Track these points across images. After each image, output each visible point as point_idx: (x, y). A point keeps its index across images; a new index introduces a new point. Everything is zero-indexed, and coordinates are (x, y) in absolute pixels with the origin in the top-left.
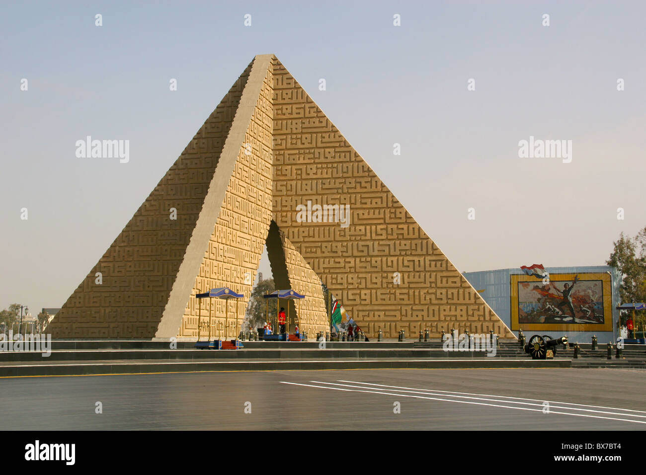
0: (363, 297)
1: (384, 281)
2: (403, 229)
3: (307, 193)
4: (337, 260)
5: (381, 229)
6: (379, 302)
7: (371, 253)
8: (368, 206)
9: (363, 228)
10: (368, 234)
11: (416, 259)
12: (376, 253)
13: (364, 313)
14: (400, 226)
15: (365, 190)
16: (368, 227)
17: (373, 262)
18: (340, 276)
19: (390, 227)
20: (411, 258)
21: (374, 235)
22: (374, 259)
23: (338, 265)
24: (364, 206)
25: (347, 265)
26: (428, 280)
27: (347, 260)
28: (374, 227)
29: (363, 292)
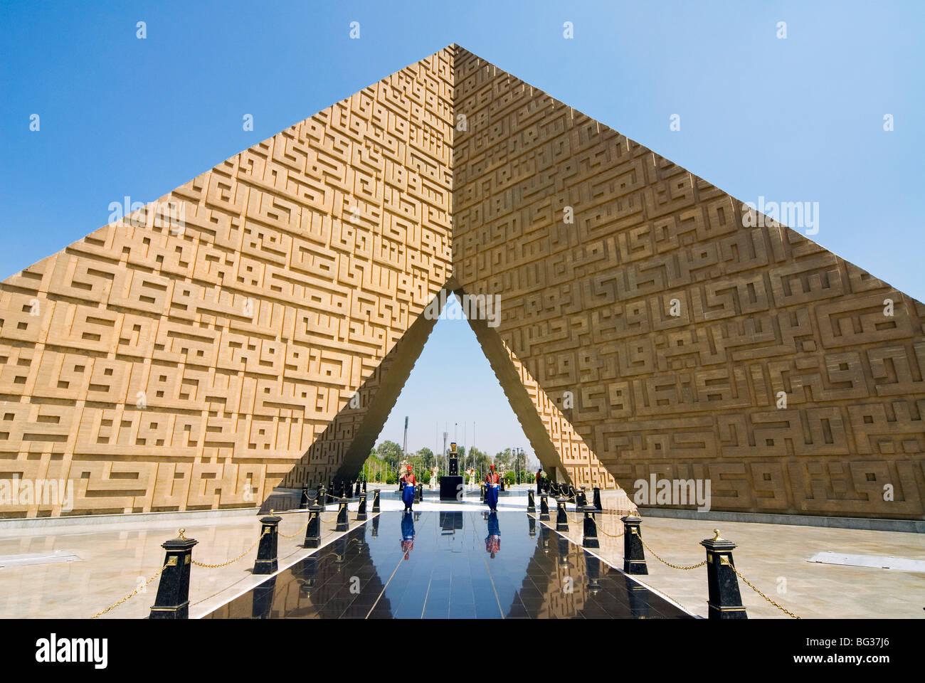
0: (615, 400)
1: (661, 353)
2: (692, 219)
3: (499, 215)
4: (555, 325)
5: (639, 236)
6: (654, 409)
7: (623, 295)
8: (608, 197)
9: (599, 245)
10: (613, 255)
11: (741, 282)
12: (634, 291)
13: (620, 441)
14: (685, 215)
15: (599, 169)
16: (610, 241)
17: (630, 313)
18: (561, 359)
19: (659, 224)
20: (723, 284)
21: (624, 253)
22: (630, 307)
23: (557, 336)
24: (600, 200)
25: (575, 332)
26: (788, 334)
27: (575, 320)
28: (622, 237)
29: (613, 388)
